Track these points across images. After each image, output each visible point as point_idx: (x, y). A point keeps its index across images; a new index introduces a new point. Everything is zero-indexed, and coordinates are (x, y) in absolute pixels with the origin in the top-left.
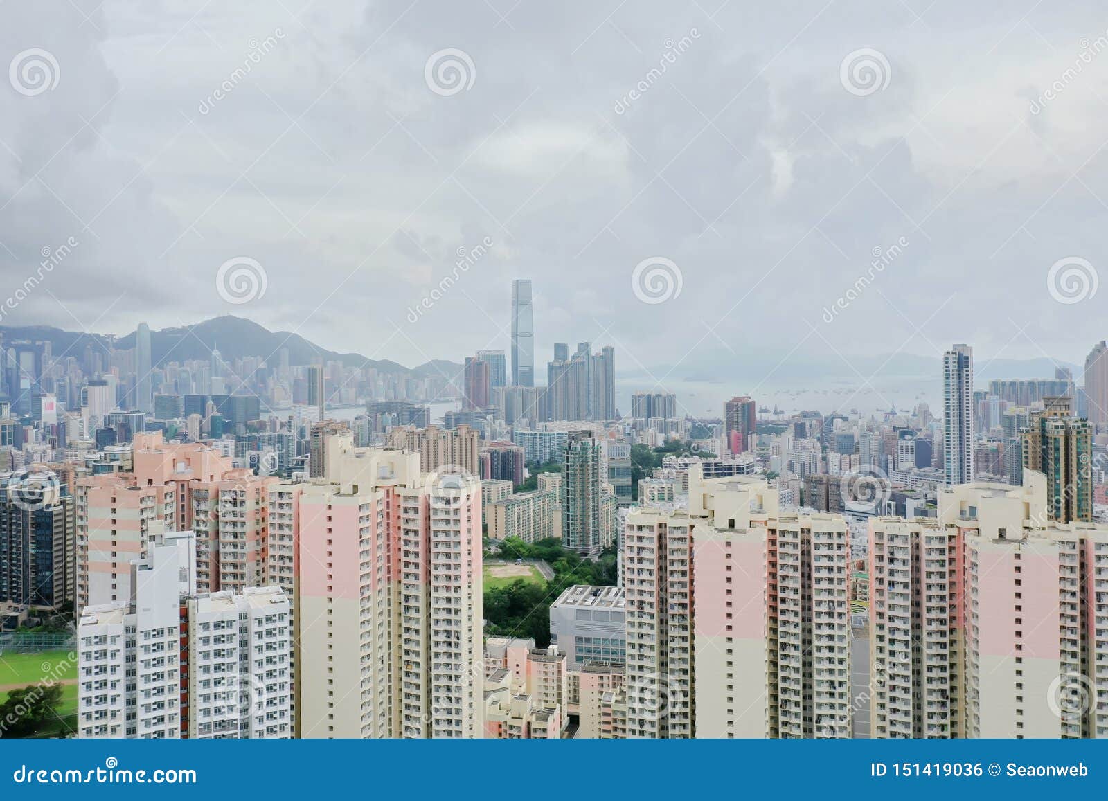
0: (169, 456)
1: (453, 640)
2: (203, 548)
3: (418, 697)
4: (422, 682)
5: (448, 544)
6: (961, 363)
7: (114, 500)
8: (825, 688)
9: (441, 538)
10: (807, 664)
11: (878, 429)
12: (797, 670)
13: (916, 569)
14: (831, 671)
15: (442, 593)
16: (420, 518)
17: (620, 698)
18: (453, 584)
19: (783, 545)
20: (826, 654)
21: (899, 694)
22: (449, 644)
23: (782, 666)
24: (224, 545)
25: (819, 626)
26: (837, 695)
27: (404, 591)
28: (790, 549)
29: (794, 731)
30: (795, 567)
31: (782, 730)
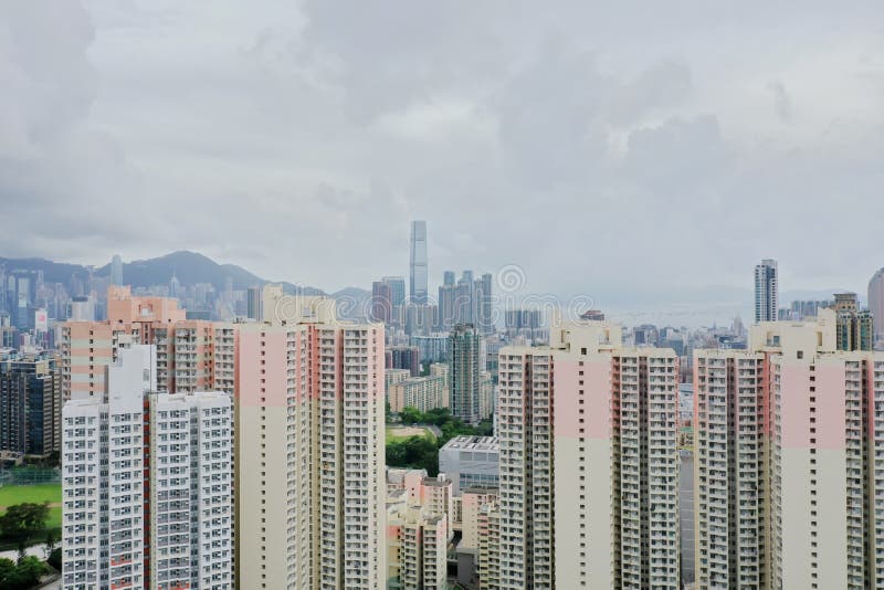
0: (135, 302)
1: (361, 444)
2: (162, 375)
3: (333, 491)
4: (336, 478)
5: (357, 368)
6: (768, 274)
7: (92, 333)
8: (658, 482)
9: (352, 363)
10: (644, 465)
11: (702, 337)
12: (635, 468)
13: (731, 388)
14: (663, 469)
15: (353, 407)
16: (336, 346)
17: (494, 509)
18: (361, 399)
19: (625, 369)
20: (658, 455)
21: (717, 486)
22: (358, 448)
23: (624, 466)
24: (180, 371)
25: (653, 433)
26: (667, 489)
27: (322, 407)
28: (630, 373)
29: (634, 517)
30: (634, 387)
31: (623, 517)
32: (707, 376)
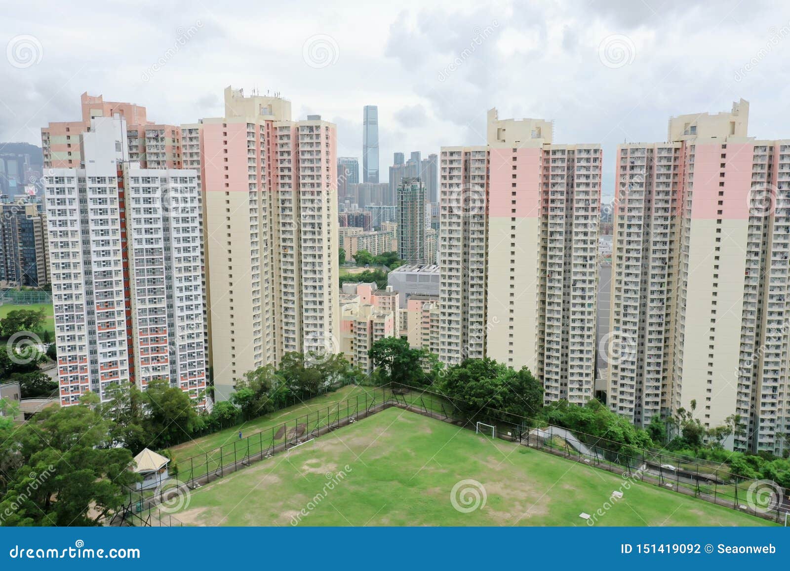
0: (108, 106)
1: (317, 229)
3: (292, 271)
4: (295, 260)
5: (311, 161)
7: (68, 130)
8: (580, 261)
9: (307, 156)
10: (568, 246)
12: (560, 249)
13: (649, 174)
14: (585, 249)
15: (308, 196)
16: (291, 142)
18: (316, 189)
19: (554, 161)
20: (581, 237)
22: (314, 233)
25: (577, 217)
26: (588, 266)
27: (281, 197)
28: (559, 164)
29: (557, 292)
30: (562, 176)
31: (548, 292)
32: (629, 165)
